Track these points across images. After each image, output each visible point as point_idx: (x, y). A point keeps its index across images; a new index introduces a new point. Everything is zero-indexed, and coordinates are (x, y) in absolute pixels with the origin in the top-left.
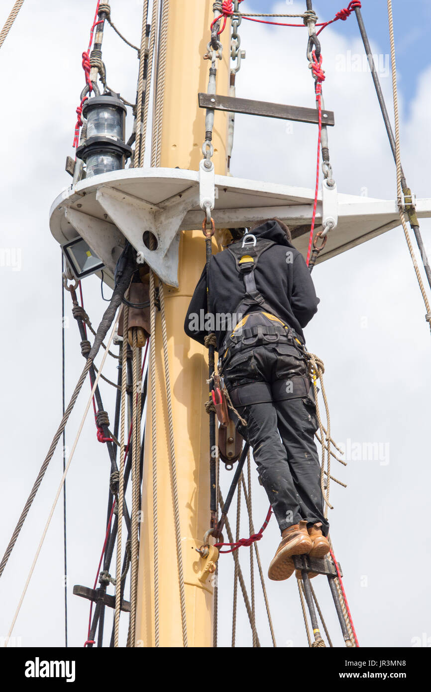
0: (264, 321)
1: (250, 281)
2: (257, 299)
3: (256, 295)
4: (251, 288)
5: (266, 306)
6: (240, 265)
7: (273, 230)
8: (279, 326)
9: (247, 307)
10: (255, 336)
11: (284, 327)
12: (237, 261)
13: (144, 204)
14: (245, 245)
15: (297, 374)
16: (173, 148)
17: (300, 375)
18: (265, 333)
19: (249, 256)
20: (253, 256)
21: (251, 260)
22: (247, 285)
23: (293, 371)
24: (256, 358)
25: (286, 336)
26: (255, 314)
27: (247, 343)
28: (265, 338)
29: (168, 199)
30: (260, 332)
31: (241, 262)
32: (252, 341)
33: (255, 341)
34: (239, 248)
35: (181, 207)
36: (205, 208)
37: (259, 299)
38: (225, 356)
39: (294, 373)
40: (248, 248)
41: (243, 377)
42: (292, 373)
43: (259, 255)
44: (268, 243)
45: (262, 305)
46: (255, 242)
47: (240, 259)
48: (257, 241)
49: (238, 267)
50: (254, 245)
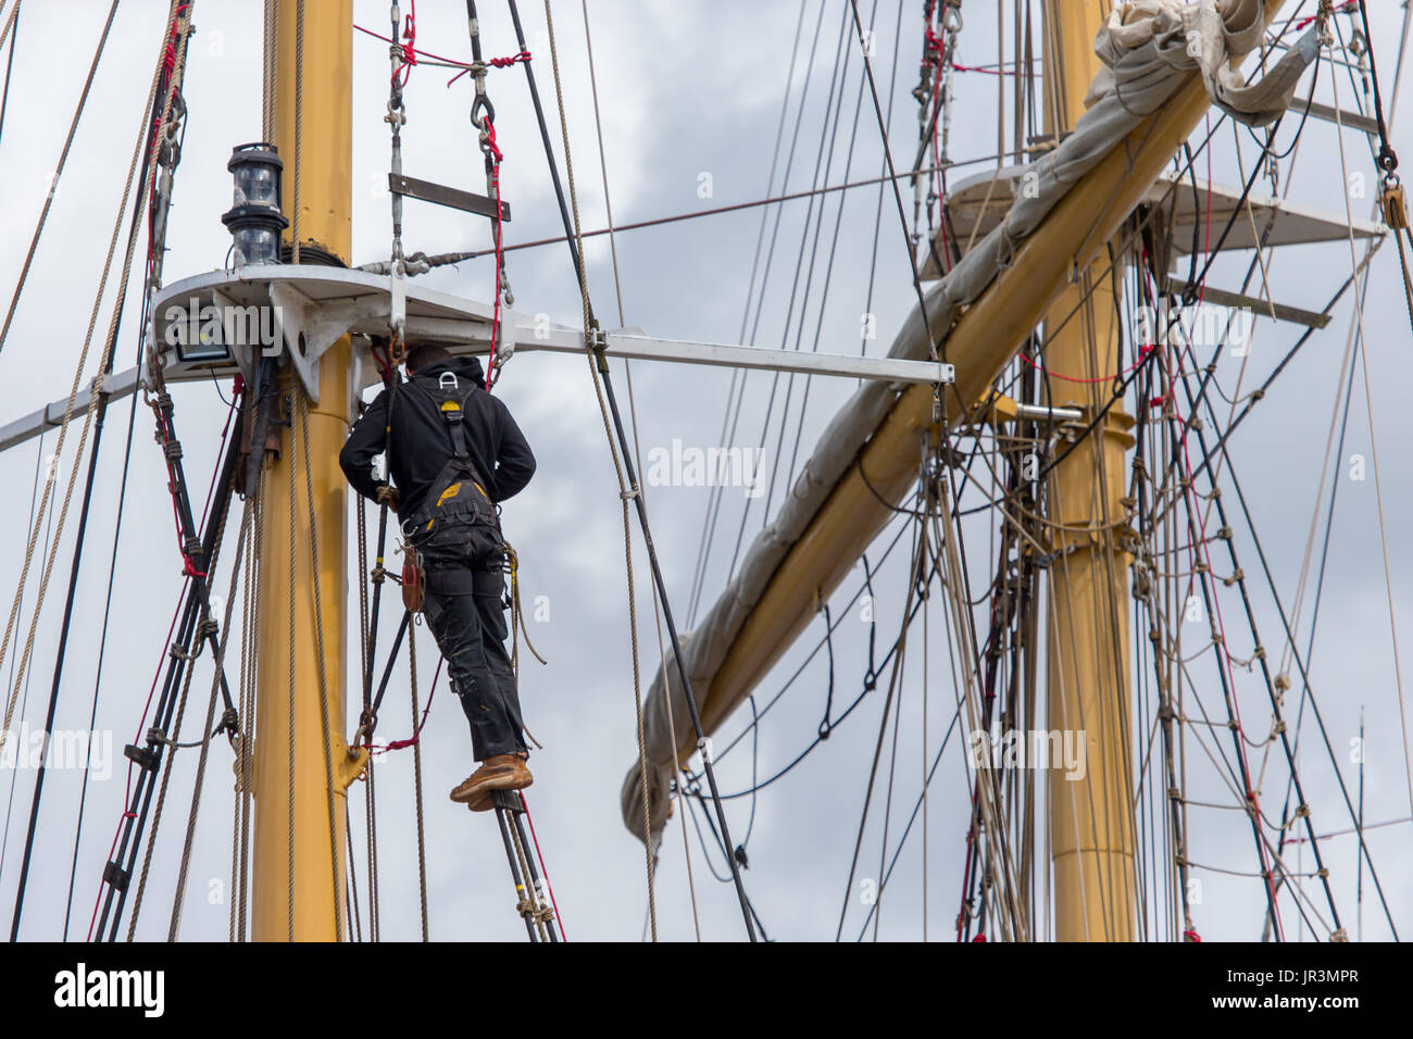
1: (458, 439)
2: (466, 463)
3: (467, 459)
4: (460, 447)
5: (475, 474)
6: (445, 413)
7: (474, 368)
9: (457, 473)
12: (438, 408)
13: (301, 297)
14: (444, 385)
16: (305, 212)
19: (452, 401)
20: (458, 402)
21: (455, 407)
22: (455, 442)
24: (473, 543)
26: (466, 483)
28: (482, 518)
29: (334, 298)
30: (476, 508)
31: (443, 409)
34: (438, 389)
35: (350, 312)
36: (397, 328)
37: (470, 465)
38: (428, 528)
40: (449, 391)
41: (450, 561)
43: (465, 402)
44: (471, 385)
45: (471, 474)
46: (456, 382)
47: (442, 404)
48: (458, 380)
49: (442, 416)
50: (456, 387)
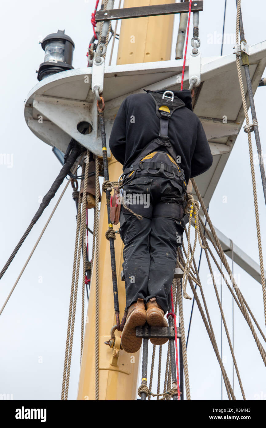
0: (166, 160)
1: (164, 127)
2: (166, 143)
3: (166, 140)
4: (164, 132)
5: (171, 150)
6: (160, 111)
8: (176, 168)
9: (158, 146)
10: (158, 169)
11: (179, 170)
12: (157, 107)
14: (165, 97)
15: (176, 202)
17: (178, 204)
18: (165, 169)
19: (167, 107)
20: (170, 109)
21: (167, 110)
22: (161, 129)
23: (174, 199)
25: (179, 177)
26: (162, 153)
27: (151, 173)
28: (165, 173)
30: (162, 167)
31: (161, 109)
32: (155, 172)
33: (156, 173)
34: (160, 98)
37: (168, 143)
38: (130, 175)
39: (174, 200)
40: (167, 101)
42: (173, 200)
43: (174, 110)
44: (182, 103)
45: (169, 149)
46: (173, 98)
47: (160, 106)
48: (174, 98)
49: (158, 113)
50: (172, 100)
